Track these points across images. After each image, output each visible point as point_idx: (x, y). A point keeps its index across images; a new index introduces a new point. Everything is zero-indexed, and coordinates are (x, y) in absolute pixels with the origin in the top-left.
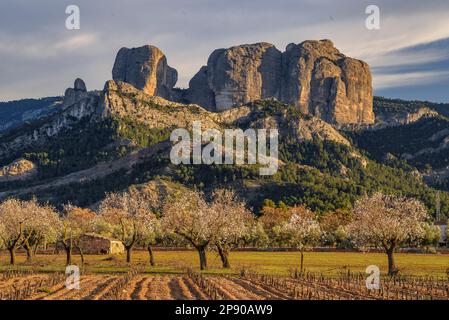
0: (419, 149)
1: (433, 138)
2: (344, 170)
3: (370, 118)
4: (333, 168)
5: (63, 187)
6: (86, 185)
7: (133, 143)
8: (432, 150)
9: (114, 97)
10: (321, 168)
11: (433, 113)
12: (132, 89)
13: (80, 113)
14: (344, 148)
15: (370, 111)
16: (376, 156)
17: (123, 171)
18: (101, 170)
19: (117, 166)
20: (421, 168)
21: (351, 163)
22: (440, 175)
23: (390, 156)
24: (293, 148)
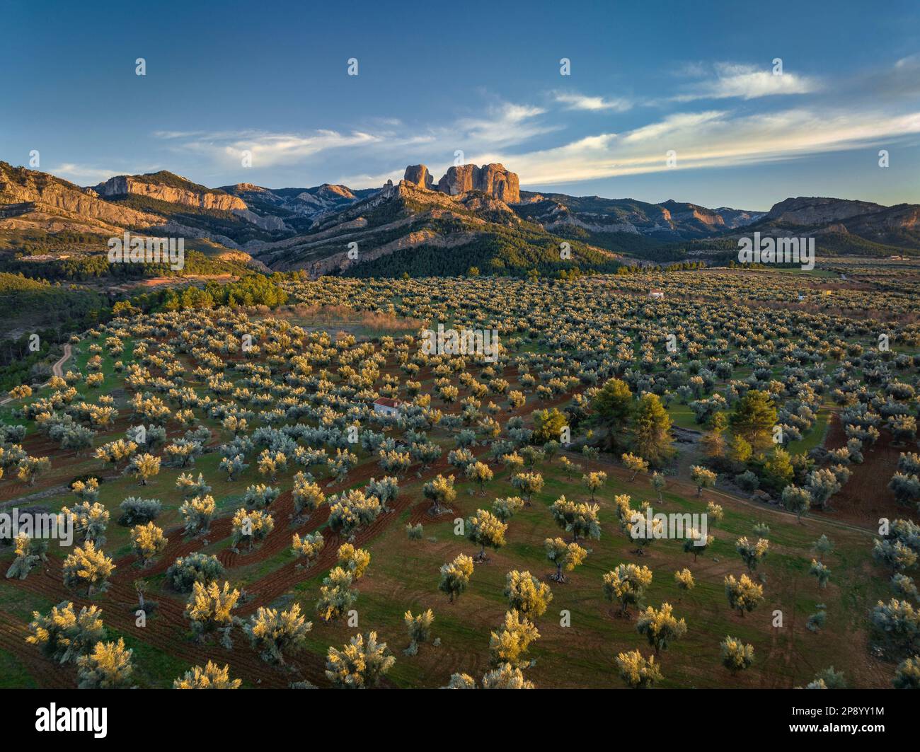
0: (543, 213)
1: (549, 209)
2: (510, 224)
3: (518, 200)
4: (505, 223)
5: (378, 233)
6: (389, 232)
7: (413, 211)
8: (548, 215)
9: (404, 188)
10: (501, 224)
11: (543, 198)
12: (412, 184)
13: (388, 195)
14: (510, 214)
15: (518, 196)
16: (524, 217)
17: (407, 225)
18: (397, 224)
19: (404, 222)
21: (514, 221)
22: (551, 226)
23: (530, 217)
24: (487, 214)
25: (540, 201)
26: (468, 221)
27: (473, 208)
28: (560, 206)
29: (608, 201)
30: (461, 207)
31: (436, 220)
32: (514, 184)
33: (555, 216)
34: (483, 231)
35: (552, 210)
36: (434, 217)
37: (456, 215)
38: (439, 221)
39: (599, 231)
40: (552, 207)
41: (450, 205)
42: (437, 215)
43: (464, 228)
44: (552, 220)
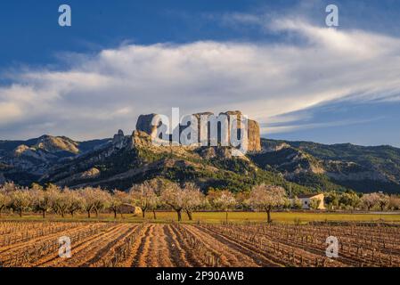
0: (282, 162)
1: (288, 158)
2: (247, 173)
3: (259, 148)
4: (242, 172)
5: (112, 182)
6: (123, 181)
7: (146, 160)
8: (287, 163)
9: (137, 138)
10: (236, 172)
11: (288, 146)
12: (145, 134)
13: (120, 146)
14: (246, 162)
15: (259, 145)
16: (262, 166)
17: (141, 173)
18: (131, 173)
19: (138, 171)
20: (283, 172)
21: (251, 170)
22: (291, 175)
23: (269, 166)
24: (222, 163)
25: (283, 149)
26: (201, 169)
27: (208, 158)
28: (301, 154)
29: (363, 148)
30: (196, 156)
31: (169, 169)
32: (253, 132)
33: (296, 164)
34: (215, 177)
35: (292, 158)
36: (168, 165)
37: (189, 163)
38: (173, 169)
39: (342, 179)
40: (292, 155)
41: (183, 155)
42: (170, 164)
43: (197, 175)
44: (292, 168)
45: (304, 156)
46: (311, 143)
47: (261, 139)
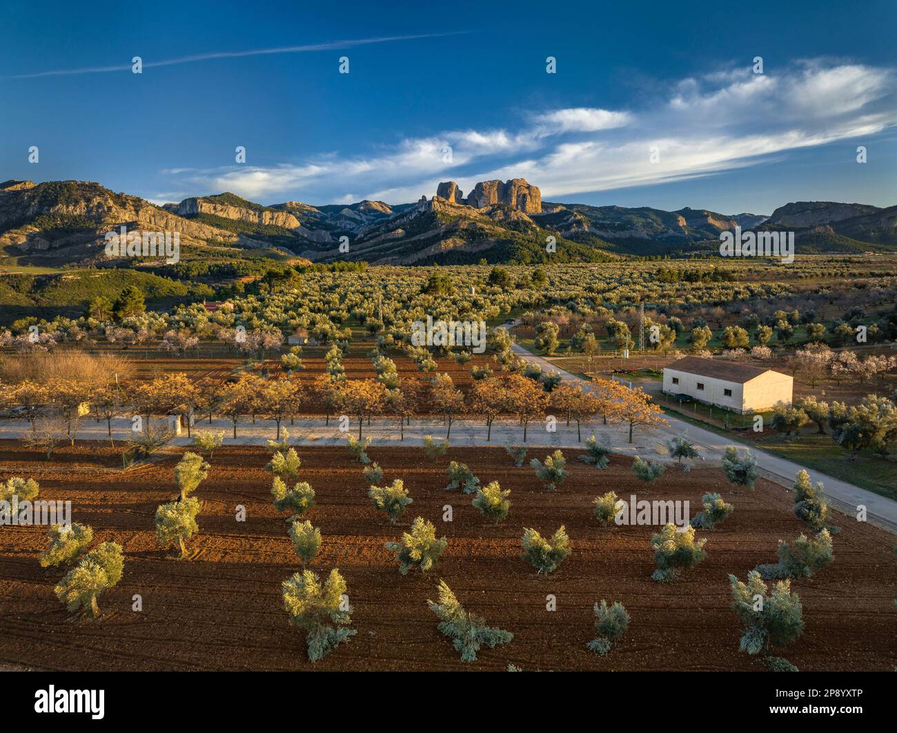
0: (560, 223)
1: (565, 219)
2: (530, 232)
3: (540, 210)
4: (525, 231)
5: (415, 241)
6: (424, 240)
7: (444, 222)
8: (565, 223)
9: (436, 203)
10: (520, 232)
11: (564, 208)
12: (444, 200)
13: (422, 210)
14: (530, 223)
15: (540, 207)
16: (543, 226)
17: (439, 234)
18: (430, 234)
19: (436, 232)
20: (560, 231)
21: (533, 229)
22: (567, 234)
23: (548, 226)
24: (509, 223)
25: (561, 211)
26: (490, 229)
27: (497, 219)
28: (576, 216)
29: (626, 210)
30: (486, 218)
31: (463, 230)
32: (536, 196)
33: (571, 224)
34: (502, 237)
35: (568, 219)
36: (462, 227)
37: (480, 225)
38: (466, 230)
39: (611, 237)
40: (568, 216)
41: (475, 217)
42: (464, 225)
43: (487, 235)
44: (568, 227)
45: (579, 217)
46: (583, 205)
47: (542, 202)
